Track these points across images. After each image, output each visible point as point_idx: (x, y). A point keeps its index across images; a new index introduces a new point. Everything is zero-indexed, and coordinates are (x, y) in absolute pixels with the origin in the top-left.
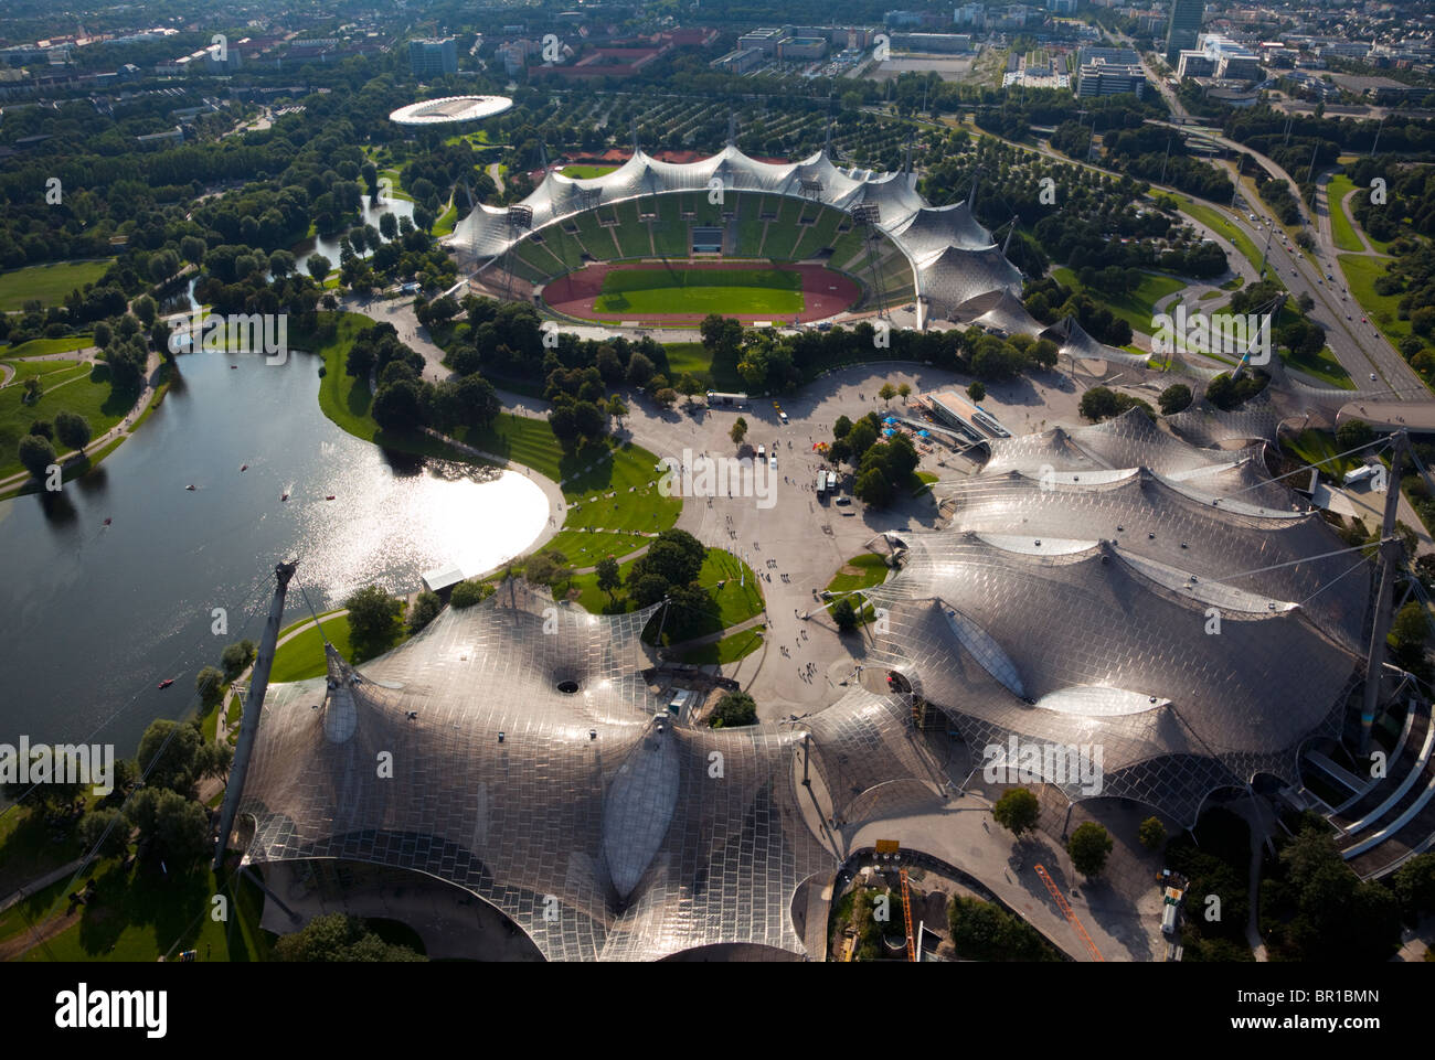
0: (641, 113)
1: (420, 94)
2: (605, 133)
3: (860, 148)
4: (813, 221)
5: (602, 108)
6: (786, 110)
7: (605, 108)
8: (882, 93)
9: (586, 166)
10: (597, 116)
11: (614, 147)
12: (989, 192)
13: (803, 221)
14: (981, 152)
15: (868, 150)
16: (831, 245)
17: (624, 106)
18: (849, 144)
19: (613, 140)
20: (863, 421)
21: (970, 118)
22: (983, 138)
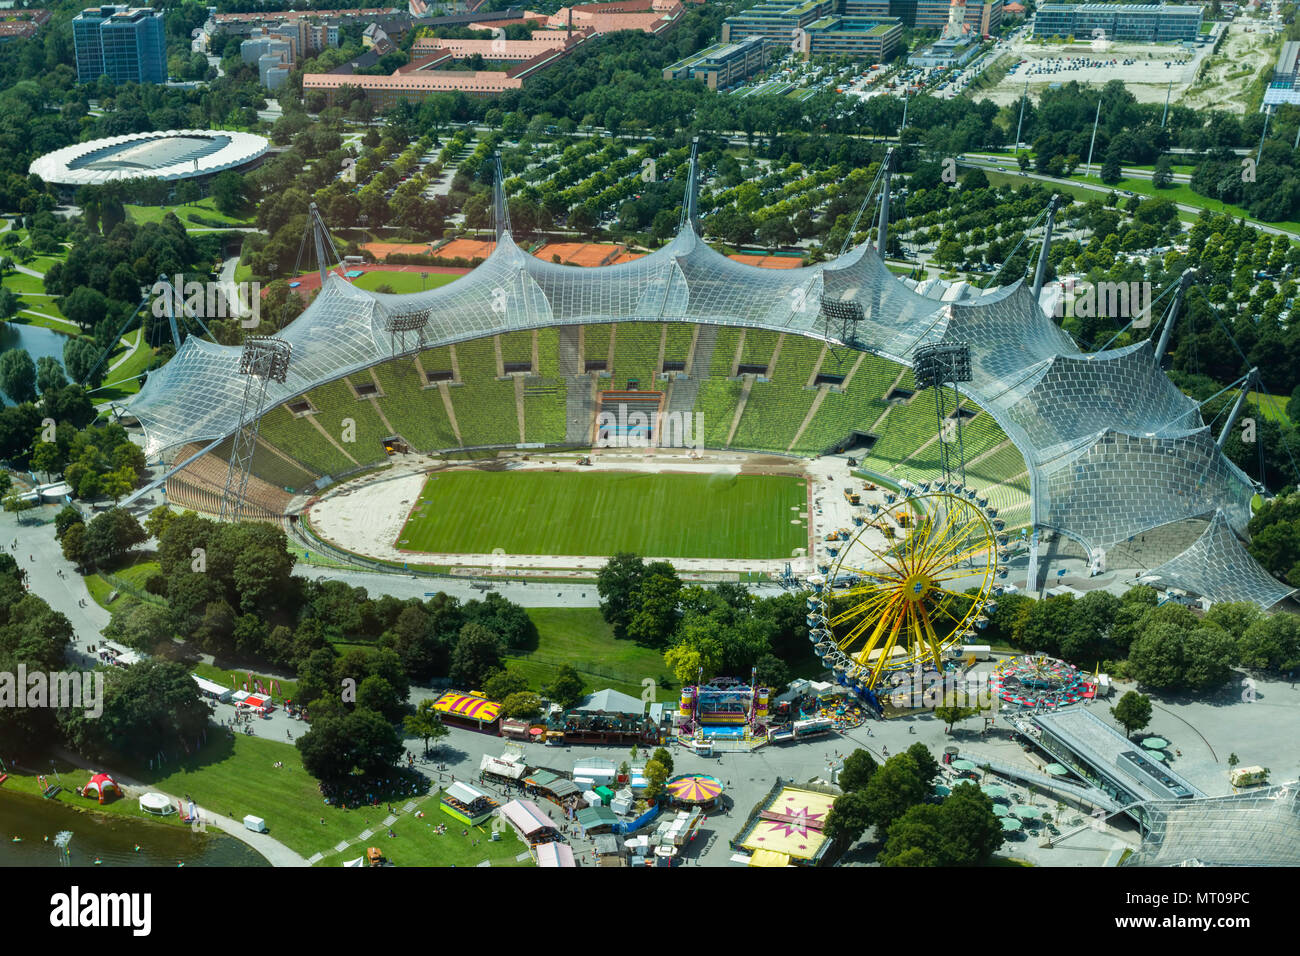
0: (518, 168)
1: (91, 123)
2: (445, 207)
3: (951, 239)
4: (839, 380)
5: (446, 157)
6: (808, 161)
7: (452, 155)
8: (1005, 127)
9: (403, 271)
10: (435, 172)
11: (462, 235)
12: (1204, 323)
13: (821, 379)
14: (1198, 244)
15: (966, 243)
16: (873, 430)
17: (489, 154)
18: (926, 230)
19: (459, 219)
20: (899, 761)
21: (1182, 176)
22: (1206, 215)
